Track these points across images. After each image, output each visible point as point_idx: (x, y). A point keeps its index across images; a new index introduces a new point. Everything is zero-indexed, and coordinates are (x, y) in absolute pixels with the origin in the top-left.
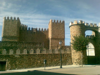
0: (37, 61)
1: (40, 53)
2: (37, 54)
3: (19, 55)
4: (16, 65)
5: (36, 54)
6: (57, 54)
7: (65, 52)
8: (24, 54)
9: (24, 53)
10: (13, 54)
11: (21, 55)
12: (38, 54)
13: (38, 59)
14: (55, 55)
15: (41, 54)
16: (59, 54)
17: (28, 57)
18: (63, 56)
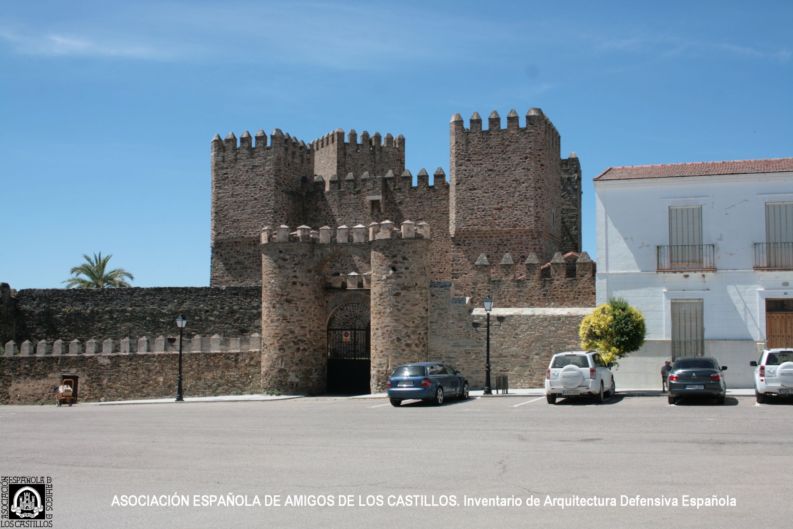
0: (154, 377)
1: (163, 353)
2: (156, 353)
3: (110, 358)
4: (102, 389)
5: (154, 356)
6: (215, 355)
7: (245, 346)
8: (122, 353)
9: (122, 350)
10: (93, 355)
11: (114, 357)
12: (159, 355)
13: (157, 372)
14: (208, 356)
15: (167, 353)
16: (221, 354)
17: (131, 365)
18: (236, 360)
